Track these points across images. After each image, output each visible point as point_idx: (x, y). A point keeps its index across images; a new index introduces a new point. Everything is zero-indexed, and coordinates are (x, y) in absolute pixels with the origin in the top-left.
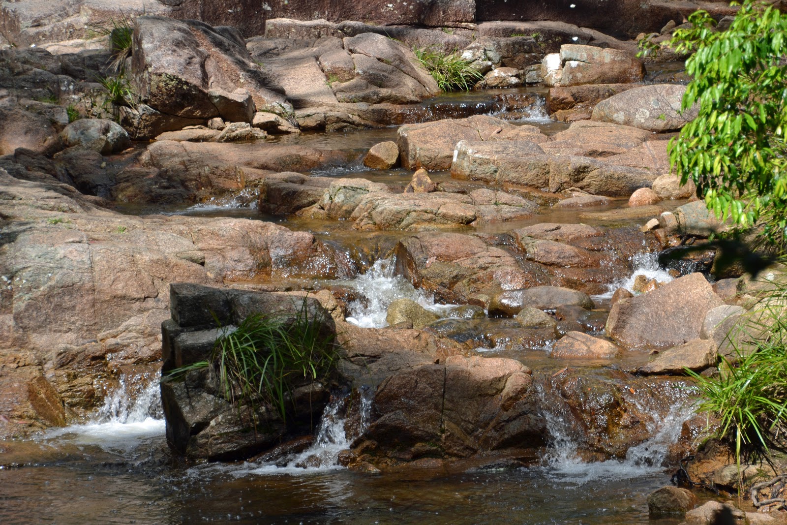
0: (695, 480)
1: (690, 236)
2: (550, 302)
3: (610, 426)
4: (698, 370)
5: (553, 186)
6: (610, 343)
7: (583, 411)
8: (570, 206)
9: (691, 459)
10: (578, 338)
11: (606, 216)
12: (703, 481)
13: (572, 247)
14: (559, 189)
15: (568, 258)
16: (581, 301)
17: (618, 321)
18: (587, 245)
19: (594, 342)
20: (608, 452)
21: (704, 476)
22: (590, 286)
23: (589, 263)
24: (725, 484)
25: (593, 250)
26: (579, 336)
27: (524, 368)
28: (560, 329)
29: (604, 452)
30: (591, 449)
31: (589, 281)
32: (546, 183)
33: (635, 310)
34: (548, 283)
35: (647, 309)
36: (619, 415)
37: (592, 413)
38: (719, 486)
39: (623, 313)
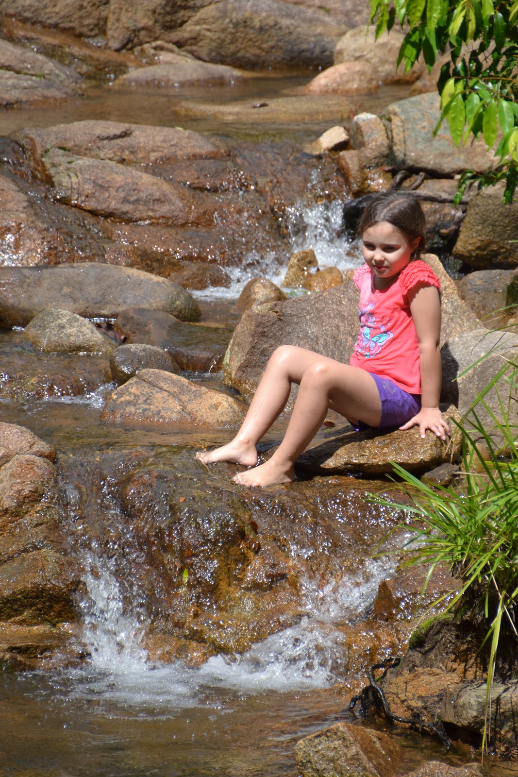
0: (399, 711)
1: (413, 171)
2: (102, 301)
3: (223, 584)
4: (419, 470)
5: (115, 36)
6: (231, 399)
7: (167, 548)
8: (153, 84)
9: (393, 664)
10: (162, 384)
11: (231, 111)
12: (416, 716)
13: (154, 179)
14: (128, 45)
15: (146, 202)
16: (173, 303)
17: (251, 353)
18: (189, 177)
19: (198, 396)
20: (213, 642)
21: (420, 704)
22: (192, 268)
23: (192, 217)
24: (465, 723)
25: (202, 189)
26: (165, 379)
27: (42, 446)
28: (124, 363)
29: (204, 641)
30: (177, 631)
31: (190, 258)
32: (101, 28)
33: (289, 329)
34: (99, 255)
35: (315, 330)
36: (244, 560)
37: (186, 554)
38: (451, 729)
39: (263, 334)
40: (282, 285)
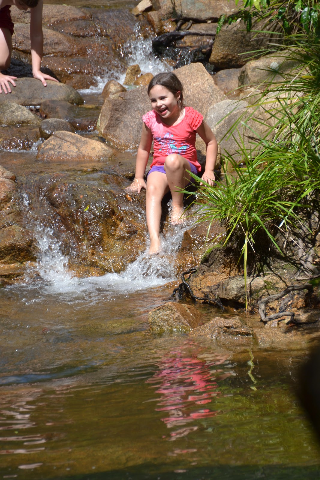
0: (197, 294)
1: (186, 20)
2: (33, 98)
3: (105, 238)
6: (102, 144)
7: (75, 222)
9: (193, 271)
10: (67, 138)
12: (207, 296)
13: (54, 32)
15: (51, 45)
16: (69, 96)
17: (111, 120)
18: (72, 29)
19: (85, 143)
20: (102, 267)
21: (208, 290)
22: (77, 77)
23: (75, 51)
24: (231, 298)
25: (79, 36)
26: (68, 136)
27: (8, 173)
28: (46, 129)
29: (98, 267)
30: (84, 263)
31: (76, 72)
33: (129, 106)
35: (142, 106)
36: (115, 225)
37: (85, 224)
38: (224, 301)
39: (116, 110)
40: (124, 84)
